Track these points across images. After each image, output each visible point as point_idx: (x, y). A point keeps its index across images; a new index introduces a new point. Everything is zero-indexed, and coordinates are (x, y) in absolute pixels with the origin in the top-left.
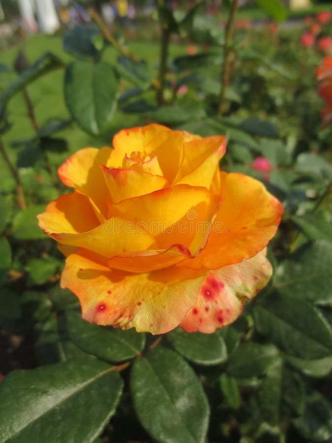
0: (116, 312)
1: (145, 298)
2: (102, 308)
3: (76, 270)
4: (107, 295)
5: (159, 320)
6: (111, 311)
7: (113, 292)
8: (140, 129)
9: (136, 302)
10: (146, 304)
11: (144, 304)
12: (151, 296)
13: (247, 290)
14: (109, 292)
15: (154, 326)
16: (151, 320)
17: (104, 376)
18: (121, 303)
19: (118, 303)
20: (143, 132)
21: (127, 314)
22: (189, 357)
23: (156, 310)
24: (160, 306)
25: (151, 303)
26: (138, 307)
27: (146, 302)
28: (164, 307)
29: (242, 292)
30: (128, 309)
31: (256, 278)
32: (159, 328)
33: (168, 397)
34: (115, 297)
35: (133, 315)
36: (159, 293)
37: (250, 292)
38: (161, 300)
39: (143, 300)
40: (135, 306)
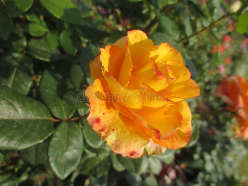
0: (101, 126)
1: (117, 129)
2: (98, 120)
3: (97, 90)
4: (102, 114)
5: (118, 145)
6: (100, 124)
7: (105, 115)
8: (172, 48)
9: (112, 128)
10: (116, 133)
11: (115, 131)
12: (120, 130)
13: (150, 150)
14: (104, 114)
15: (114, 146)
16: (114, 143)
17: (46, 120)
18: (105, 123)
19: (105, 122)
20: (171, 50)
21: (106, 131)
22: (85, 137)
23: (119, 140)
24: (122, 140)
25: (119, 134)
26: (112, 131)
27: (116, 132)
28: (124, 142)
29: (148, 149)
30: (107, 128)
31: (157, 149)
32: (115, 149)
33: (65, 148)
34: (104, 118)
35: (108, 134)
36: (125, 132)
37: (150, 152)
38: (124, 137)
39: (116, 130)
40: (111, 130)
